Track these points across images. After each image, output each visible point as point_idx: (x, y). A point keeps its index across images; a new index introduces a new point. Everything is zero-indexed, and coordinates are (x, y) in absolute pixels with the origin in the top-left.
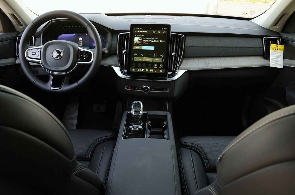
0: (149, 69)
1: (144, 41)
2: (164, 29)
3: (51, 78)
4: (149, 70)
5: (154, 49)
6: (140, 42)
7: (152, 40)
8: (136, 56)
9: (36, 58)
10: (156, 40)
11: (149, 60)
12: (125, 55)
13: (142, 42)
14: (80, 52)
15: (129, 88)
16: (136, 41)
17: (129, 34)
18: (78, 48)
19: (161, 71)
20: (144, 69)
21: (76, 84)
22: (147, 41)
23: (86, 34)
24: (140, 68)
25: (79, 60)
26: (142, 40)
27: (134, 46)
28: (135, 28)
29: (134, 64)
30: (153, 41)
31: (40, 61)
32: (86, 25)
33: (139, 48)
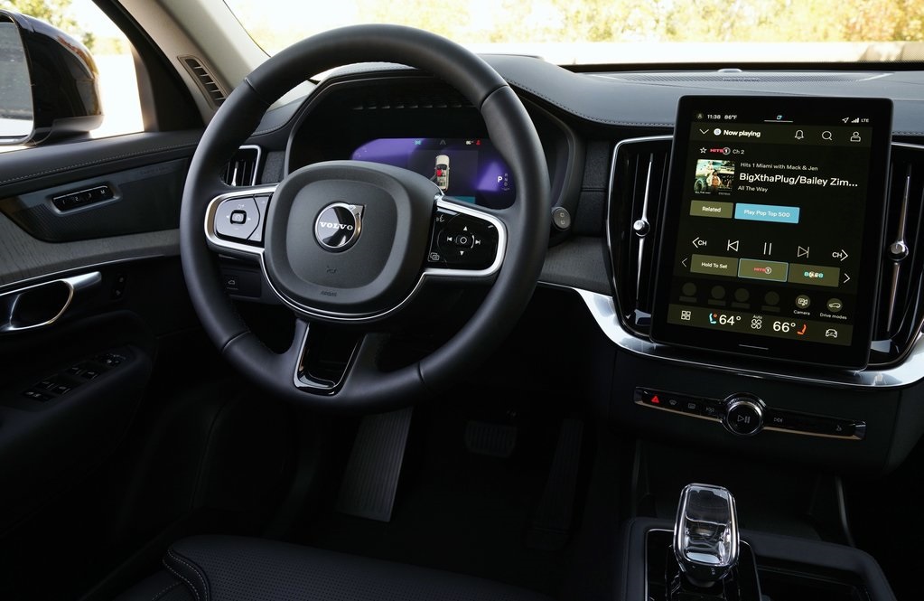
0: (769, 317)
1: (743, 176)
2: (857, 121)
3: (303, 332)
4: (767, 325)
5: (797, 222)
6: (724, 183)
7: (788, 174)
8: (702, 250)
9: (246, 238)
10: (809, 175)
11: (769, 271)
12: (641, 241)
13: (735, 180)
14: (440, 219)
15: (655, 400)
16: (705, 178)
17: (669, 141)
18: (435, 202)
19: (832, 333)
20: (739, 318)
21: (410, 377)
22: (764, 178)
23: (468, 143)
24: (719, 310)
25: (435, 257)
26: (737, 175)
27: (693, 202)
28: (700, 116)
29: (690, 289)
30: (792, 181)
31: (259, 251)
32: (479, 90)
33: (719, 210)
